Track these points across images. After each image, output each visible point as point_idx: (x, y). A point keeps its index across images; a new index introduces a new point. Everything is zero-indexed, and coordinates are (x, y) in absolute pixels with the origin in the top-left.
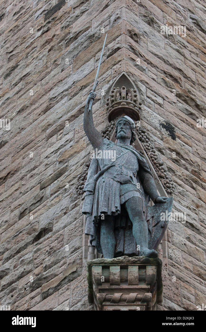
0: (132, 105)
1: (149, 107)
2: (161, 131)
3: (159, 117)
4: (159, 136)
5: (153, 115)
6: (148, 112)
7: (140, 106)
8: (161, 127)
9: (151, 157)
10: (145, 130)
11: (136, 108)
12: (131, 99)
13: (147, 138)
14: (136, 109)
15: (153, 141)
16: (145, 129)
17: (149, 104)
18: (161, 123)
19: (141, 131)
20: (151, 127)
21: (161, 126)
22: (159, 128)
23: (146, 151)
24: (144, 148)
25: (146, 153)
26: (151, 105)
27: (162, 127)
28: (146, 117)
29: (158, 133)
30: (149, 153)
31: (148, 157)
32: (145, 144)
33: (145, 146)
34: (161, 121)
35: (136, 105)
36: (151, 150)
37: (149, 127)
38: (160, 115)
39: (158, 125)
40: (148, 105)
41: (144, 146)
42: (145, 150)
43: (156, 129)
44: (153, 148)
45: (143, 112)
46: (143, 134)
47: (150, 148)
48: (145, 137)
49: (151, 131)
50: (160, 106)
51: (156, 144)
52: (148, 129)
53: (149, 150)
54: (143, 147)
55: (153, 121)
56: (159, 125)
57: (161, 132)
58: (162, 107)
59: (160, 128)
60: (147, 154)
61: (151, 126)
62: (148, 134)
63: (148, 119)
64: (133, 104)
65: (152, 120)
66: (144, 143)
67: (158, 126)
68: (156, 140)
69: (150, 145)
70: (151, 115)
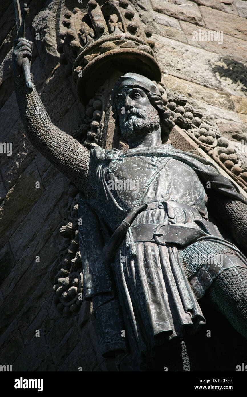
0: (130, 41)
1: (171, 36)
2: (222, 86)
3: (203, 53)
4: (222, 100)
5: (188, 52)
6: (174, 49)
7: (148, 39)
8: (219, 77)
9: (223, 160)
10: (181, 97)
11: (142, 46)
12: (121, 27)
13: (195, 116)
14: (144, 50)
15: (212, 118)
16: (181, 93)
17: (167, 28)
18: (213, 66)
19: (174, 101)
20: (193, 85)
21: (217, 74)
22: (214, 82)
23: (203, 149)
24: (198, 143)
25: (207, 152)
26: (172, 30)
27: (222, 77)
28: (172, 64)
29: (216, 95)
30: (215, 152)
31: (215, 161)
32: (196, 130)
33: (197, 137)
34: (213, 61)
35: (140, 39)
36: (215, 143)
37: (189, 88)
38: (203, 48)
39: (208, 75)
40: (167, 31)
41: (194, 137)
42: (200, 147)
43: (207, 87)
44: (218, 137)
45: (161, 51)
46: (181, 108)
47: (210, 138)
48: (189, 114)
49: (198, 95)
50: (197, 24)
51: (221, 123)
52: (190, 92)
53: (211, 143)
54: (194, 140)
55: (193, 68)
56: (211, 73)
57: (222, 90)
58: (201, 26)
59: (217, 80)
60: (211, 156)
61: (192, 81)
62: (192, 103)
63: (180, 66)
64: (133, 39)
65: (189, 67)
66: (193, 130)
67: (210, 77)
68: (218, 114)
69: (208, 130)
70: (183, 53)
